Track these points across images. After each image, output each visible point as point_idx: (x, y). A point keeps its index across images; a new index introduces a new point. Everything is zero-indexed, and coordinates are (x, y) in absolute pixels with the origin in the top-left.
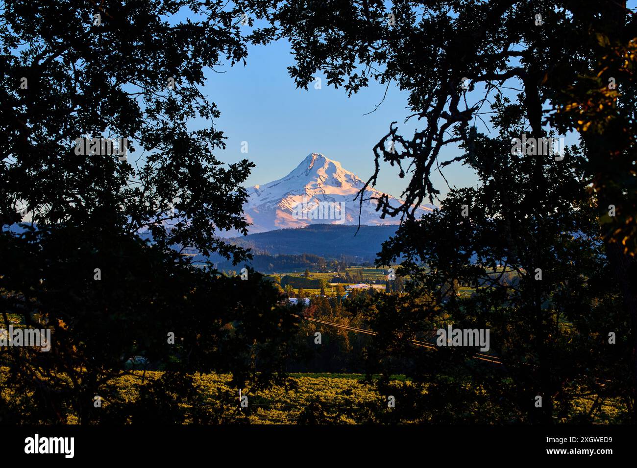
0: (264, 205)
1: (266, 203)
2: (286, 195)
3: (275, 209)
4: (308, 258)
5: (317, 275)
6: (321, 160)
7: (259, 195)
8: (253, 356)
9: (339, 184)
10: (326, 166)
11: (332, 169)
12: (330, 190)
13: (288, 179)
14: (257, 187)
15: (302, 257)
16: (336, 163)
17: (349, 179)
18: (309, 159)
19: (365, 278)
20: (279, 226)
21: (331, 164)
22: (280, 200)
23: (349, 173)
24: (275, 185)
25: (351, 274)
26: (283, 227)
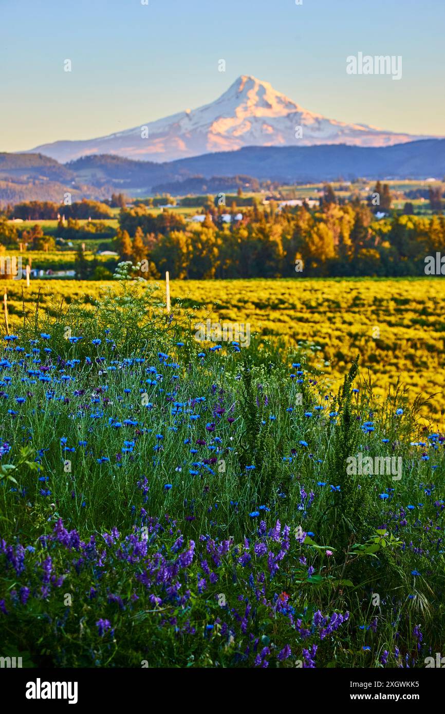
0: (195, 130)
1: (197, 128)
2: (217, 119)
3: (207, 133)
4: (241, 179)
5: (250, 195)
6: (251, 83)
7: (190, 120)
8: (184, 265)
9: (269, 106)
10: (256, 89)
11: (262, 91)
12: (261, 112)
13: (218, 102)
14: (188, 111)
15: (235, 178)
16: (266, 85)
17: (280, 100)
18: (239, 82)
19: (297, 197)
20: (211, 149)
21: (261, 87)
22: (211, 124)
23: (279, 94)
24: (206, 109)
25: (284, 193)
26: (214, 150)
